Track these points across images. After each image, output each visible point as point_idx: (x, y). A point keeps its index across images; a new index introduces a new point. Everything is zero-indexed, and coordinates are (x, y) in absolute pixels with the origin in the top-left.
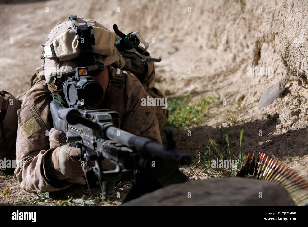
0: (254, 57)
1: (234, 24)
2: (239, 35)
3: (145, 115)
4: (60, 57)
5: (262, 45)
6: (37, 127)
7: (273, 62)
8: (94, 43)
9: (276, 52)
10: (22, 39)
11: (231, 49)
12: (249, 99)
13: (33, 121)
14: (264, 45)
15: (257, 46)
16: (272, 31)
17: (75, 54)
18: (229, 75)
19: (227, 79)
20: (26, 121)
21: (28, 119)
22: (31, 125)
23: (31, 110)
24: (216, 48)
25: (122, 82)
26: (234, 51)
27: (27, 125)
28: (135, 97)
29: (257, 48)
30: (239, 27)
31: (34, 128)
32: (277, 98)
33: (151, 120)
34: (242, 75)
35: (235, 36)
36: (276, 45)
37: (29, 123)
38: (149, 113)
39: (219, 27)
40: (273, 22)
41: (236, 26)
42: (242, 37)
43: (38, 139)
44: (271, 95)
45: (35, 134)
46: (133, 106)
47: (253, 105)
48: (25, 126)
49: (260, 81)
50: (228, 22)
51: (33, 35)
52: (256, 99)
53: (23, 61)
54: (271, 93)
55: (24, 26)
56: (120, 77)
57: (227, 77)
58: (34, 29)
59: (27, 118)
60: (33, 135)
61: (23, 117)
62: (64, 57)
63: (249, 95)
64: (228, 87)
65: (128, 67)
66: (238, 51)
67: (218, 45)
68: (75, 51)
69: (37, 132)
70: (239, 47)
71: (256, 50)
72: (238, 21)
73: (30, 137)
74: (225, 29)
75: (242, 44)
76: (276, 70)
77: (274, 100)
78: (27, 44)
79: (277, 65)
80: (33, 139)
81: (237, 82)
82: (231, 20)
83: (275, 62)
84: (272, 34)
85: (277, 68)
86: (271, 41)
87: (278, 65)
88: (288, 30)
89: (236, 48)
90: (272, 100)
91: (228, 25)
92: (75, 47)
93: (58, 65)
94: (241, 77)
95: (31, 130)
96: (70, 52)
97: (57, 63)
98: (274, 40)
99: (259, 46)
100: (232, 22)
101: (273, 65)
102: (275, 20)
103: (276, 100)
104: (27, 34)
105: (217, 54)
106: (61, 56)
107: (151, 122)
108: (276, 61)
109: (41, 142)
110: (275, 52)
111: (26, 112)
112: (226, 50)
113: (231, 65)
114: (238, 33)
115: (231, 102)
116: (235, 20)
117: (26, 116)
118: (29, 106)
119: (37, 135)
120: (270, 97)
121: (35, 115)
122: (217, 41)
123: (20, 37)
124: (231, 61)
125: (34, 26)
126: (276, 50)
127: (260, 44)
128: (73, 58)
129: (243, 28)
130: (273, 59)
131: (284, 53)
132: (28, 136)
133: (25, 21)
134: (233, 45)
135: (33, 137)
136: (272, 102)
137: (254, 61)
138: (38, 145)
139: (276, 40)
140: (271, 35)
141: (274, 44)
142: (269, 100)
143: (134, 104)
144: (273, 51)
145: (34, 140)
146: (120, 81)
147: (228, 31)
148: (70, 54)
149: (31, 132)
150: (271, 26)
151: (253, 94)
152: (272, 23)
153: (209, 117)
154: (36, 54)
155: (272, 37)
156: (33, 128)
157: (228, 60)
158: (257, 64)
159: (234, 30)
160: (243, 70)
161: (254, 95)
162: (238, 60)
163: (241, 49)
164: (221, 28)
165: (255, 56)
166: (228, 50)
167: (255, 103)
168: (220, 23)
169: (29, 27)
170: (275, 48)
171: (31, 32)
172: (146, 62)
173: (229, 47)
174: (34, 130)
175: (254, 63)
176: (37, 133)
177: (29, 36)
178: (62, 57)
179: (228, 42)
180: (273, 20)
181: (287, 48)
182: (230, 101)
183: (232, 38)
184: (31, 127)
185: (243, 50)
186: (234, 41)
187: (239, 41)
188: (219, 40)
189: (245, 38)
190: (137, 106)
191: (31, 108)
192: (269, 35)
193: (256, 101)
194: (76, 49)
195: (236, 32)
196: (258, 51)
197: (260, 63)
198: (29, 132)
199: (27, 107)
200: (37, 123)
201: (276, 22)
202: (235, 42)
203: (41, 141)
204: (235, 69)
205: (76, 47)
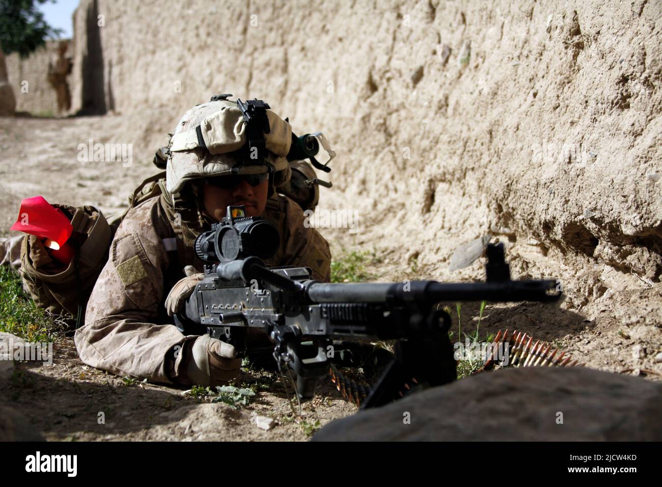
0: (425, 201)
1: (375, 159)
2: (384, 174)
3: (317, 265)
4: (212, 147)
5: (438, 186)
6: (141, 273)
7: (462, 209)
8: (268, 131)
9: (466, 195)
10: (47, 160)
11: (368, 193)
12: (427, 257)
13: (136, 262)
14: (441, 187)
15: (430, 185)
16: (462, 165)
17: (238, 143)
18: (372, 225)
19: (371, 231)
20: (124, 260)
21: (128, 256)
22: (132, 267)
23: (135, 243)
24: (344, 191)
25: (279, 209)
26: (373, 195)
27: (126, 266)
28: (300, 234)
29: (430, 189)
30: (382, 164)
31: (137, 273)
32: (479, 257)
33: (325, 273)
34: (399, 226)
35: (377, 175)
36: (466, 186)
37: (129, 264)
38: (322, 261)
39: (351, 162)
40: (465, 153)
41: (378, 161)
42: (387, 176)
43: (140, 292)
44: (470, 252)
45: (137, 284)
46: (297, 248)
47: (437, 266)
48: (122, 268)
49: (435, 235)
50: (366, 155)
51: (62, 157)
52: (441, 258)
53: (52, 188)
54: (469, 250)
55: (47, 146)
56: (276, 201)
57: (369, 229)
58: (62, 150)
59: (126, 255)
60: (132, 284)
61: (121, 252)
62: (219, 146)
63: (427, 251)
64: (378, 240)
65: (285, 189)
66: (380, 196)
67: (346, 187)
68: (238, 139)
69: (141, 280)
70: (382, 190)
71: (429, 192)
72: (380, 156)
73: (127, 287)
74: (360, 166)
75: (386, 187)
76: (467, 220)
77: (474, 260)
78: (55, 168)
79: (468, 213)
80: (131, 291)
81: (391, 235)
82: (370, 154)
83: (464, 209)
84: (462, 170)
85: (468, 217)
86: (459, 180)
87: (470, 214)
88: (508, 162)
89: (377, 191)
90: (472, 260)
91: (365, 161)
92: (239, 132)
93: (202, 162)
94: (397, 229)
95: (131, 276)
96: (230, 140)
97: (200, 157)
98: (465, 178)
99: (432, 187)
100: (372, 156)
101: (460, 213)
102: (469, 151)
103: (478, 260)
104: (53, 155)
105: (344, 198)
106: (213, 145)
107: (324, 276)
108: (467, 207)
109: (145, 297)
110: (464, 194)
111: (126, 244)
112: (360, 193)
113: (369, 213)
114: (381, 171)
115: (395, 260)
116: (376, 154)
117: (126, 251)
118: (132, 235)
119: (140, 286)
120: (469, 256)
121: (140, 252)
122: (346, 180)
123: (43, 158)
124: (370, 208)
125: (61, 146)
126: (466, 191)
127: (434, 185)
128: (234, 149)
129: (389, 166)
130: (460, 204)
131: (501, 193)
132: (124, 285)
133: (48, 139)
134: (372, 186)
135: (133, 288)
136: (472, 262)
137: (425, 206)
138: (138, 301)
139: (467, 178)
140: (460, 171)
141: (463, 183)
142: (466, 260)
143: (299, 246)
144: (461, 193)
145: (134, 293)
146: (277, 206)
147: (366, 169)
148: (230, 142)
149: (131, 278)
150: (461, 158)
151: (435, 251)
152: (462, 154)
153: (368, 279)
154: (69, 181)
155: (462, 175)
156: (135, 273)
157: (366, 207)
158: (429, 211)
159: (376, 167)
160: (400, 220)
161: (437, 252)
162: (381, 207)
163: (385, 192)
164: (355, 163)
165: (427, 199)
166: (365, 193)
167: (439, 263)
168: (353, 157)
169: (54, 147)
170: (465, 189)
171: (58, 153)
172: (312, 184)
173: (365, 189)
174: (135, 276)
175: (425, 210)
176: (140, 282)
177: (56, 157)
178: (215, 146)
179: (364, 182)
180: (464, 150)
181: (508, 186)
182: (393, 259)
183: (372, 177)
184: (132, 271)
185: (387, 195)
186: (374, 181)
187: (383, 182)
188: (349, 179)
189: (393, 178)
190: (305, 249)
191: (135, 240)
192: (457, 170)
193: (441, 261)
194: (241, 136)
195: (379, 169)
196: (431, 193)
197: (434, 211)
198: (128, 278)
199: (128, 237)
200: (142, 266)
201: (470, 154)
202: (377, 183)
203: (143, 295)
204: (379, 218)
205: (241, 133)
